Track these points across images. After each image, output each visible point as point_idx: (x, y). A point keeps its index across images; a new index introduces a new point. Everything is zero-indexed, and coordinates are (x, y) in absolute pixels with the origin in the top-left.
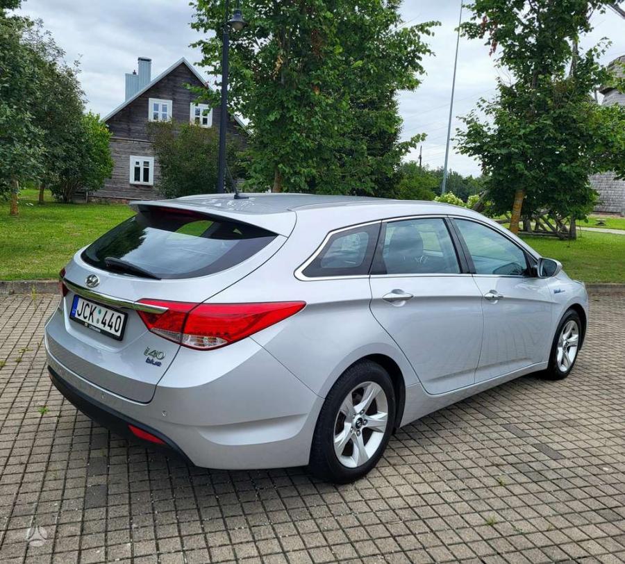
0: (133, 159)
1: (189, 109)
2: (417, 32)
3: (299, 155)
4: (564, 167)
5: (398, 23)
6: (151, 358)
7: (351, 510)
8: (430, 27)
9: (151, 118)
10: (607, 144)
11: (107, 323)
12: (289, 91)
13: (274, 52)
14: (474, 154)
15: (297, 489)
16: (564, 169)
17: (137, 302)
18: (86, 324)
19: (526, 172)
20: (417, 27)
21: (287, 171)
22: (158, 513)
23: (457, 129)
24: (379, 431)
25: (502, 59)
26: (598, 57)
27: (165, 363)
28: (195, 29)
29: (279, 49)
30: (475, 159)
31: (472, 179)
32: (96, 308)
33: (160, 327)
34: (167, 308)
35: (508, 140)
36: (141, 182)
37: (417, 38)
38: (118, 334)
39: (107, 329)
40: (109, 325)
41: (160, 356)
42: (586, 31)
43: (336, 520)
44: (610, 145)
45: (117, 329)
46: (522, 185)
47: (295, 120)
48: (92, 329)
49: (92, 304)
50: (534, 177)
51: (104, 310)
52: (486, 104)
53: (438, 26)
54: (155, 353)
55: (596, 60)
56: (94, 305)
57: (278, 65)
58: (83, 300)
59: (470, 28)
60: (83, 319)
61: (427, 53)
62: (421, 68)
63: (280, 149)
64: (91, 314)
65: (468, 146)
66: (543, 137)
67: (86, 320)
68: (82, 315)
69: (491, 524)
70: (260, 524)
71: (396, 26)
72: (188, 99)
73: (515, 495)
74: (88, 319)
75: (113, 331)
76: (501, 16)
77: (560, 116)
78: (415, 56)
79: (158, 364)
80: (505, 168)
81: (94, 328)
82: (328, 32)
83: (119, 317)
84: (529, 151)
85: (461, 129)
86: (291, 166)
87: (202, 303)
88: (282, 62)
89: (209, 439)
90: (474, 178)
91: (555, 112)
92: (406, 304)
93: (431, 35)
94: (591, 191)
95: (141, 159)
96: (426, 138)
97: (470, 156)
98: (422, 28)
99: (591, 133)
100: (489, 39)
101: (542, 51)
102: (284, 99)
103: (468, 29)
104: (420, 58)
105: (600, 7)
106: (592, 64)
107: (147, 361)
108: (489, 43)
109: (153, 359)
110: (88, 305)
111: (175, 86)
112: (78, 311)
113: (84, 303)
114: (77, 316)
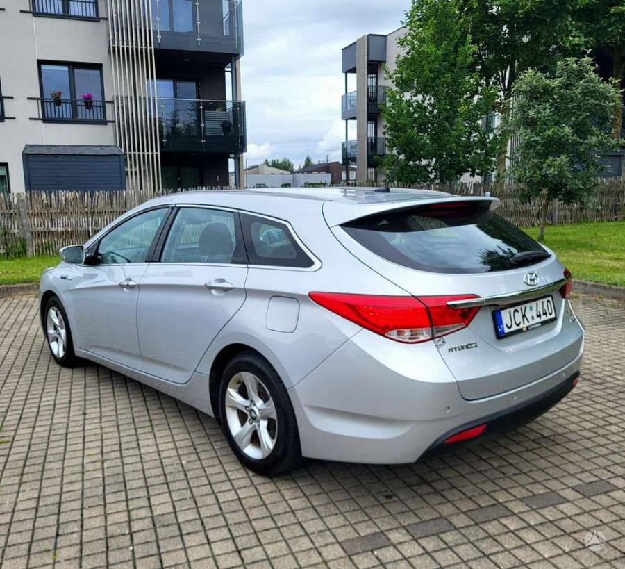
11: (541, 313)
18: (525, 329)
32: (526, 308)
38: (553, 315)
39: (544, 318)
40: (544, 314)
45: (550, 312)
48: (532, 329)
49: (520, 307)
51: (533, 304)
56: (523, 307)
58: (507, 311)
60: (517, 328)
64: (524, 316)
67: (522, 326)
68: (514, 324)
74: (522, 323)
75: (549, 316)
81: (533, 326)
83: (548, 301)
110: (516, 311)
112: (507, 325)
113: (510, 312)
114: (507, 330)
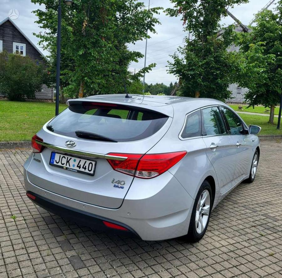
1: (13, 46)
2: (151, 12)
3: (94, 73)
4: (219, 81)
5: (142, 7)
6: (117, 184)
7: (207, 255)
8: (158, 10)
10: (238, 70)
11: (82, 166)
12: (89, 39)
13: (82, 18)
14: (176, 73)
15: (175, 248)
16: (219, 82)
17: (106, 154)
18: (65, 168)
19: (202, 83)
20: (152, 9)
21: (89, 81)
22: (116, 267)
23: (168, 61)
24: (206, 215)
25: (187, 27)
26: (234, 29)
27: (126, 187)
28: (34, 3)
29: (85, 17)
30: (176, 76)
31: (152, 86)
32: (71, 158)
33: (121, 167)
34: (126, 158)
35: (194, 67)
37: (151, 15)
38: (92, 172)
39: (82, 170)
40: (83, 168)
41: (123, 183)
42: (225, 16)
43: (204, 261)
44: (239, 70)
45: (90, 169)
46: (199, 89)
47: (92, 54)
50: (205, 86)
51: (78, 159)
52: (182, 50)
53: (162, 9)
54: (119, 182)
55: (233, 30)
56: (69, 157)
57: (84, 25)
58: (60, 154)
59: (171, 11)
60: (61, 165)
61: (157, 23)
62: (154, 30)
63: (84, 69)
64: (68, 162)
65: (173, 70)
66: (209, 66)
67: (64, 166)
68: (60, 162)
69: (272, 255)
70: (170, 267)
71: (141, 8)
72: (12, 40)
73: (271, 240)
75: (87, 171)
76: (189, 6)
77: (217, 56)
78: (151, 24)
79: (122, 188)
80: (192, 81)
81: (71, 170)
82: (110, 9)
83: (91, 163)
84: (203, 73)
85: (169, 61)
86: (90, 79)
87: (145, 154)
88: (87, 24)
89: (152, 225)
90: (153, 85)
91: (215, 54)
92: (216, 149)
93: (158, 14)
94: (230, 92)
96: (156, 65)
97: (174, 75)
98: (154, 10)
99: (231, 64)
100: (183, 17)
101: (207, 25)
102: (87, 43)
103: (169, 12)
104: (154, 25)
105: (231, 5)
106: (232, 32)
107: (114, 186)
108: (182, 19)
109: (118, 185)
110: (64, 157)
111: (3, 33)
112: (56, 161)
113: (60, 156)
114: (55, 163)
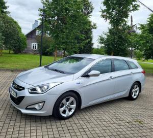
0: (32, 44)
9: (37, 34)
36: (34, 49)
95: (34, 44)
